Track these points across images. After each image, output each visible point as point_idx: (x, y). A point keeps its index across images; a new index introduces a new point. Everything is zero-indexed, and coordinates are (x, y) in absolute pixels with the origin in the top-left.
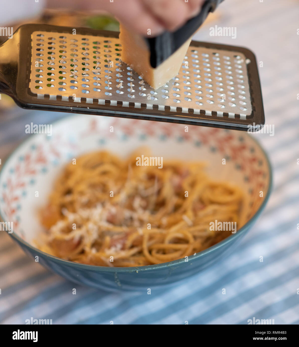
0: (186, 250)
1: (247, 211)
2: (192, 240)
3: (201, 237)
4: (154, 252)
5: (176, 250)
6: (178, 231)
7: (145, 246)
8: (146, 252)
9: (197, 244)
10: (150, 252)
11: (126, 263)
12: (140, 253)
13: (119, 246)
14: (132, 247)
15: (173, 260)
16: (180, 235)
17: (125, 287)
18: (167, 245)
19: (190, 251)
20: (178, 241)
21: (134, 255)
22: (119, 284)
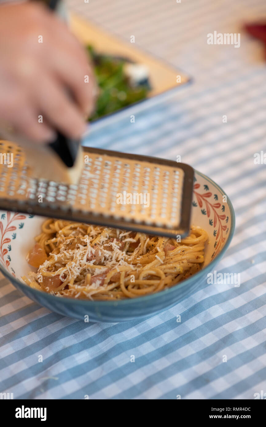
0: (159, 285)
1: (211, 250)
2: (163, 276)
3: (171, 274)
4: (130, 287)
5: (150, 286)
6: (150, 269)
7: (122, 282)
8: (123, 287)
9: (168, 280)
10: (127, 287)
11: (105, 297)
12: (118, 288)
13: (99, 282)
14: (110, 283)
15: (146, 294)
16: (153, 272)
17: (105, 318)
18: (141, 281)
19: (162, 286)
20: (151, 277)
21: (112, 290)
22: (99, 316)
